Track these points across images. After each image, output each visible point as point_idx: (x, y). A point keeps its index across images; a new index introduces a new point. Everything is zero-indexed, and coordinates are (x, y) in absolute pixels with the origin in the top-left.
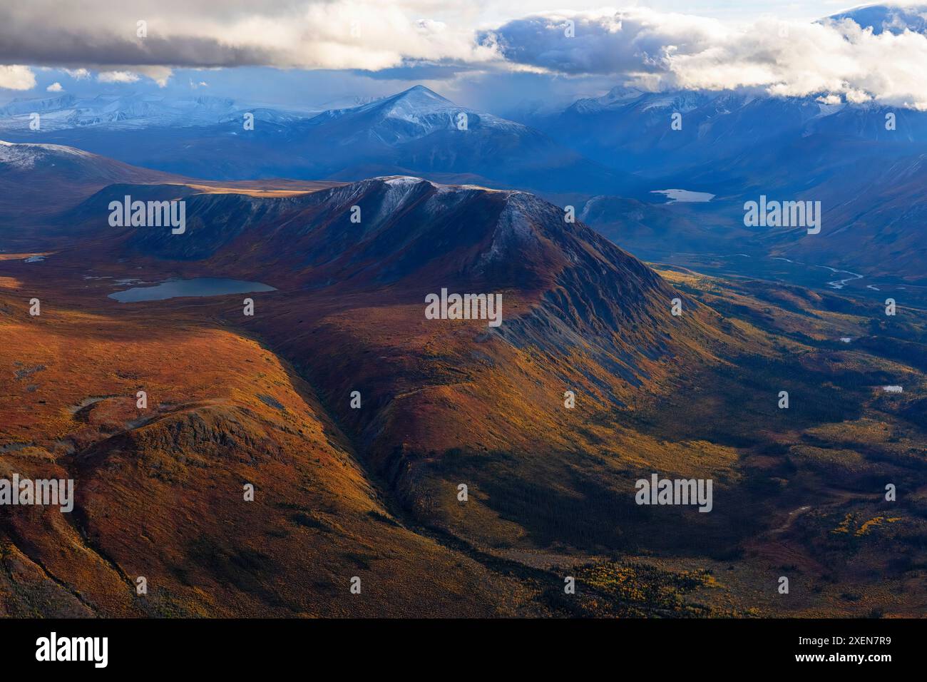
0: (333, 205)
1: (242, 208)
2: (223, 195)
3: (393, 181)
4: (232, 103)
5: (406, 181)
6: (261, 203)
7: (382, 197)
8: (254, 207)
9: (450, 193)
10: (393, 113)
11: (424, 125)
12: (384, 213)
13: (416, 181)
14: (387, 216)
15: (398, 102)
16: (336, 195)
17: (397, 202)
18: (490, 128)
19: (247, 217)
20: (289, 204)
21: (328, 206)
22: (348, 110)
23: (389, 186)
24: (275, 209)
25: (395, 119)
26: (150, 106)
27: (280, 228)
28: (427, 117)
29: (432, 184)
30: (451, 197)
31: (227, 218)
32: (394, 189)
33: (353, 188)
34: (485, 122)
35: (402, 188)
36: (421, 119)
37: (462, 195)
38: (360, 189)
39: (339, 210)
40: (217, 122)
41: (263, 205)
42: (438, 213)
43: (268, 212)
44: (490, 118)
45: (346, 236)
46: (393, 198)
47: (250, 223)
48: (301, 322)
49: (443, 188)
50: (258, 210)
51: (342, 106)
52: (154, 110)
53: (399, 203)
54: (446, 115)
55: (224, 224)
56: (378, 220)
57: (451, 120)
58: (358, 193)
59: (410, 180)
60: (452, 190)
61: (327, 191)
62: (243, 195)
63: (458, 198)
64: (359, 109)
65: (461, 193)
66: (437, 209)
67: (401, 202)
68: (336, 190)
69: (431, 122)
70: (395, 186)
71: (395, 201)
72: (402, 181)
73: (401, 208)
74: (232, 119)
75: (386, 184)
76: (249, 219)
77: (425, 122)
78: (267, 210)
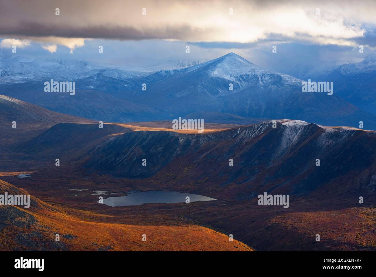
0: (242, 140)
1: (171, 141)
2: (156, 132)
3: (289, 123)
4: (85, 64)
5: (297, 123)
6: (185, 138)
7: (281, 135)
8: (181, 141)
9: (335, 132)
10: (216, 73)
11: (239, 83)
12: (284, 146)
13: (304, 123)
14: (287, 148)
15: (219, 65)
16: (243, 133)
17: (293, 138)
18: (291, 86)
19: (177, 148)
20: (206, 138)
21: (238, 140)
22: (176, 71)
23: (285, 126)
24: (197, 142)
25: (218, 78)
26: (25, 66)
27: (203, 156)
28: (241, 77)
29: (319, 126)
30: (336, 135)
31: (161, 148)
32: (290, 129)
33: (256, 128)
34: (287, 81)
35: (295, 129)
36: (236, 78)
37: (345, 134)
38: (261, 129)
39: (247, 144)
40: (77, 78)
41: (187, 140)
42: (328, 146)
43: (192, 144)
44: (289, 78)
45: (257, 162)
46: (289, 135)
47: (179, 152)
48: (253, 221)
49: (329, 129)
50: (184, 142)
51: (172, 68)
52: (29, 69)
53: (294, 139)
54: (256, 76)
55: (160, 152)
56: (280, 151)
57: (260, 78)
58: (260, 131)
59: (300, 123)
60: (336, 130)
61: (235, 130)
62: (172, 132)
63: (342, 136)
64: (186, 70)
65: (344, 132)
66: (327, 144)
67: (296, 138)
68: (242, 129)
69: (244, 80)
70: (290, 126)
71: (291, 137)
72: (294, 124)
73: (296, 142)
74: (88, 77)
75: (283, 125)
76: (178, 149)
77: (239, 80)
78: (190, 142)
